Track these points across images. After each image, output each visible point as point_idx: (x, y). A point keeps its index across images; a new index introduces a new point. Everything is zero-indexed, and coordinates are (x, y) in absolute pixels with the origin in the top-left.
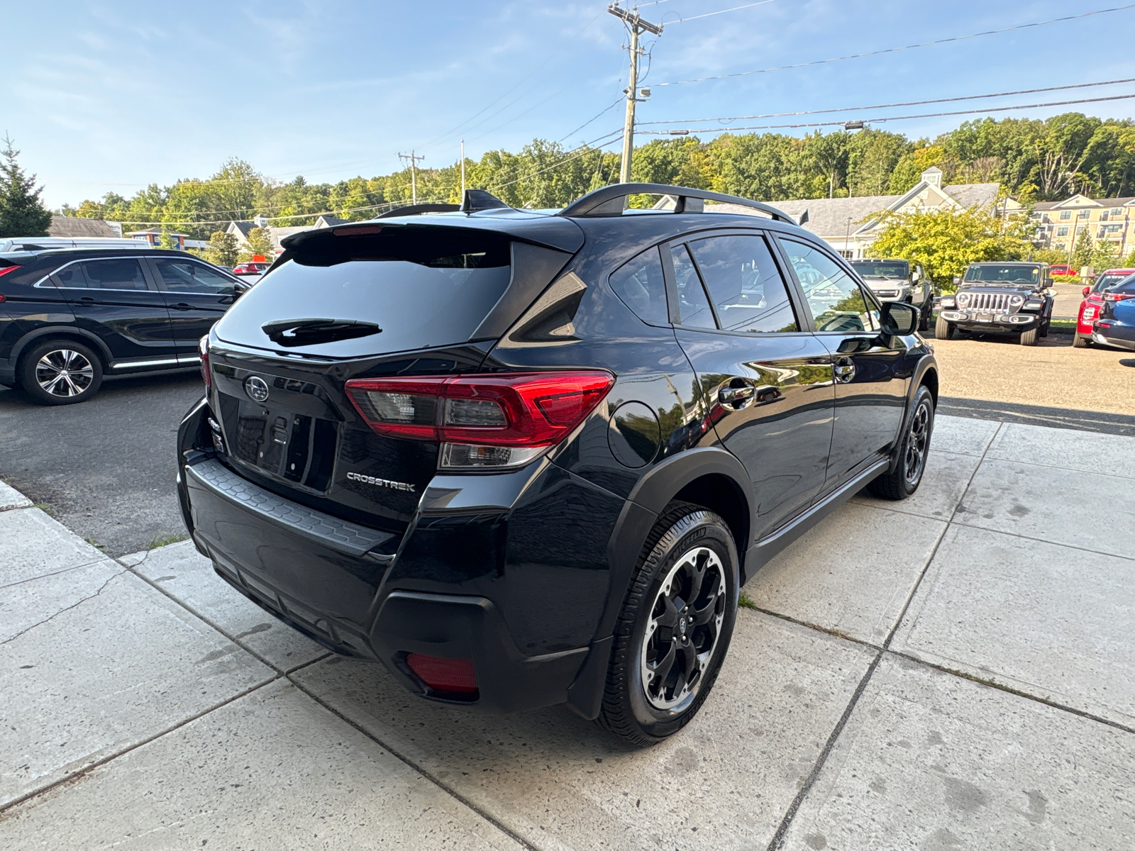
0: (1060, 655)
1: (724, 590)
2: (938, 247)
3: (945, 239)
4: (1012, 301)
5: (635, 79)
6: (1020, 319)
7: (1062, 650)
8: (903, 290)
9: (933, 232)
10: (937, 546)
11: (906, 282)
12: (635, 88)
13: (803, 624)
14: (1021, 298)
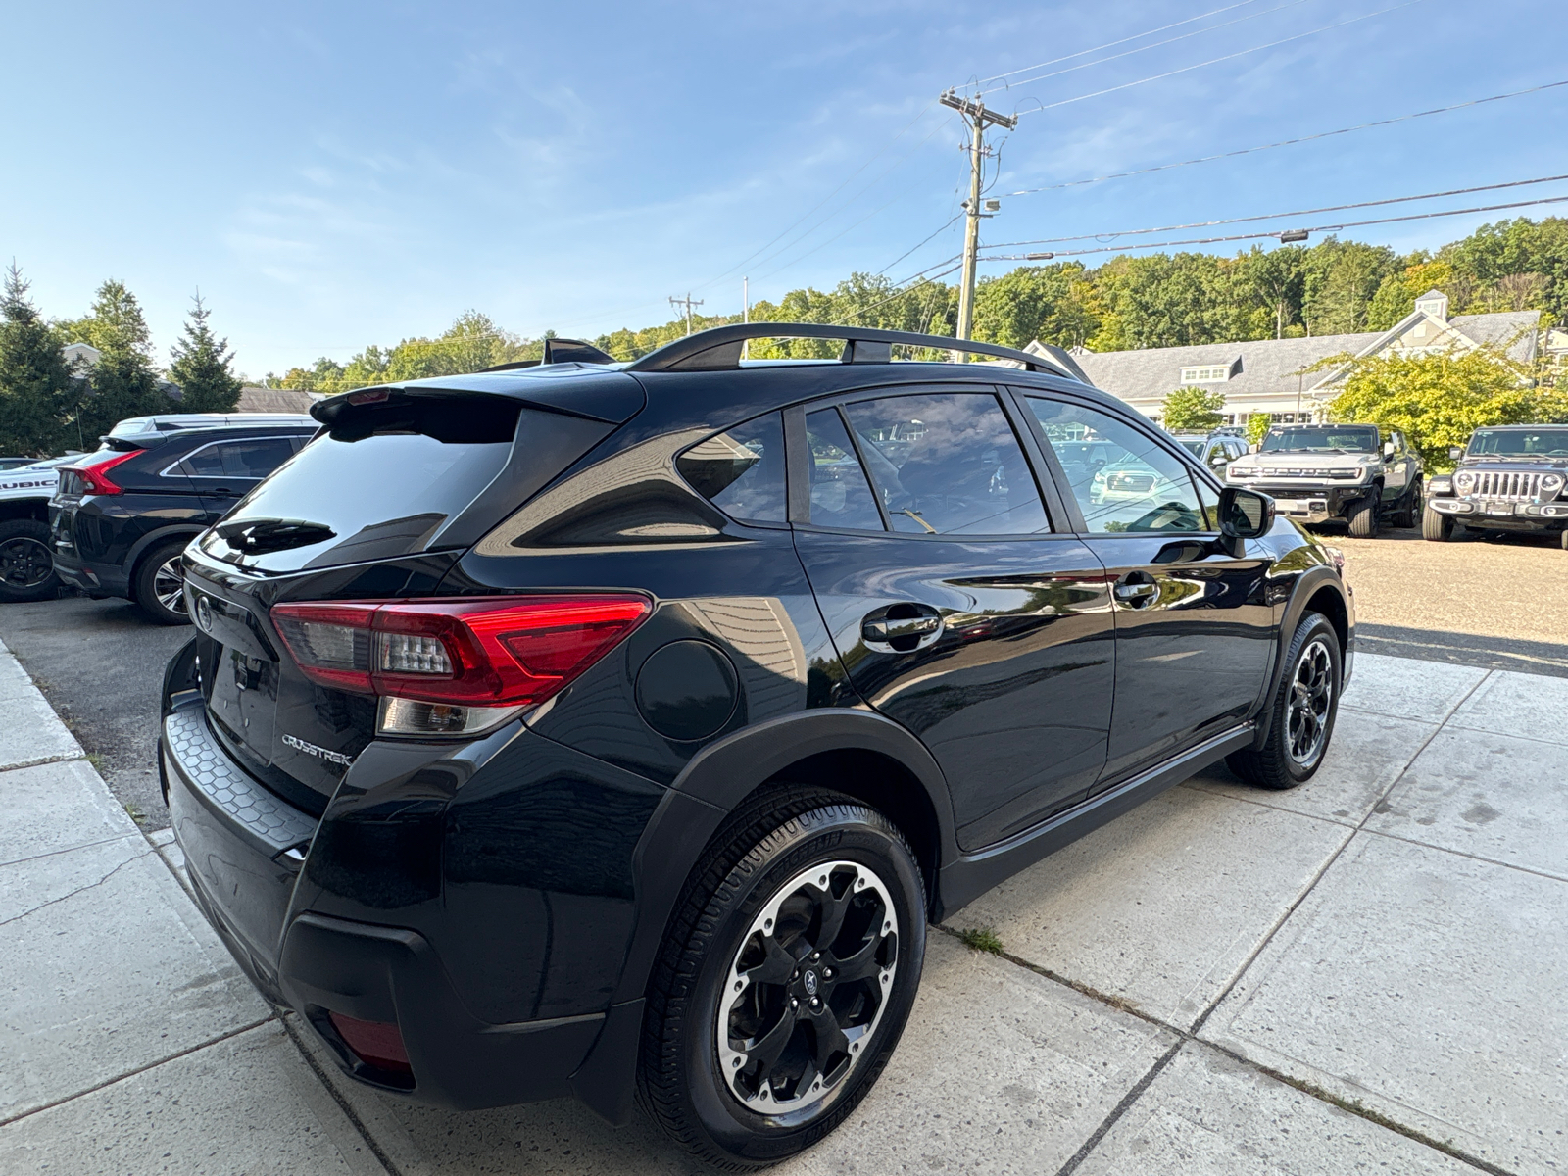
0: (1492, 1067)
1: (894, 928)
2: (1427, 405)
3: (1438, 393)
4: (1544, 483)
5: (979, 188)
6: (1559, 511)
7: (1496, 1056)
8: (1369, 469)
9: (1418, 384)
10: (1327, 868)
11: (1374, 456)
12: (979, 200)
13: (1069, 984)
14: (1559, 479)
